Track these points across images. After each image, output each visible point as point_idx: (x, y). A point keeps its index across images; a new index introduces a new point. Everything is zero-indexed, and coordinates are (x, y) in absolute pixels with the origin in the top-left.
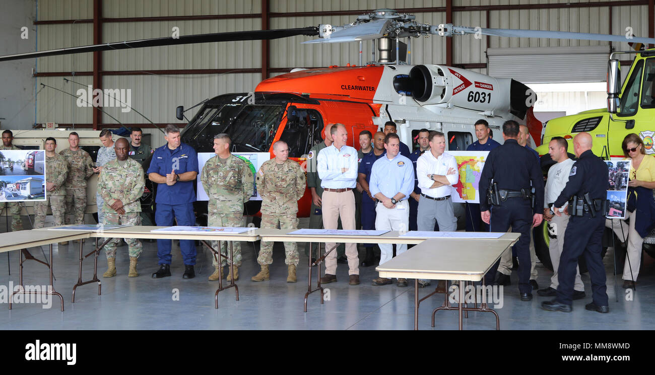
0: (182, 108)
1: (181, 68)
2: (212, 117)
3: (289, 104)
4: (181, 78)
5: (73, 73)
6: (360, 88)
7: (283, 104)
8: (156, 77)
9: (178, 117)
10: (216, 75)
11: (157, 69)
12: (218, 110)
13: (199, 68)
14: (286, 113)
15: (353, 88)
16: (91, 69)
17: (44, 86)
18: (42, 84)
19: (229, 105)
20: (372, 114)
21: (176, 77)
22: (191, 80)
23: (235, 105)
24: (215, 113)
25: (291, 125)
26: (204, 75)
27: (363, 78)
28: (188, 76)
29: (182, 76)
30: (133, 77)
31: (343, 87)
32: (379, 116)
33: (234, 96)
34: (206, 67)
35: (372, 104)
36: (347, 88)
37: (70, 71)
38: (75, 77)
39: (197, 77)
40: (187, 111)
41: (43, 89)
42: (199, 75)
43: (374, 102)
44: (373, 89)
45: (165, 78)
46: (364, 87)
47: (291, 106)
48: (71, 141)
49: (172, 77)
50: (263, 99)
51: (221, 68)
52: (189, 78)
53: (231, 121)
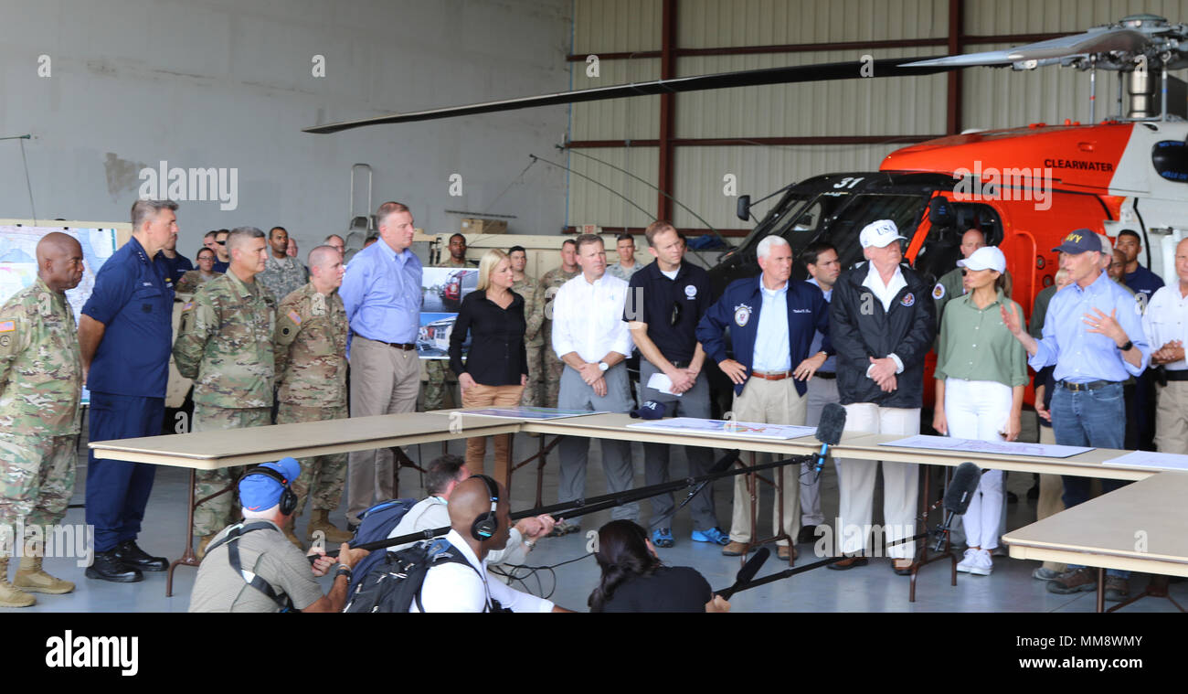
0: (747, 198)
1: (807, 133)
2: (795, 216)
3: (935, 194)
4: (806, 151)
5: (628, 143)
6: (1083, 165)
7: (924, 193)
8: (764, 150)
9: (740, 214)
10: (867, 146)
11: (766, 135)
12: (809, 203)
13: (838, 134)
14: (928, 210)
15: (1068, 165)
16: (656, 136)
17: (536, 158)
18: (531, 156)
19: (827, 194)
20: (1105, 214)
21: (798, 150)
22: (823, 154)
23: (837, 194)
24: (802, 209)
25: (945, 234)
26: (846, 146)
27: (1090, 147)
28: (817, 147)
29: (808, 147)
30: (725, 149)
31: (1048, 163)
32: (1117, 219)
33: (838, 177)
34: (850, 133)
35: (1105, 197)
36: (1056, 164)
37: (622, 138)
38: (631, 149)
39: (835, 151)
40: (755, 204)
41: (534, 165)
42: (838, 147)
43: (1111, 193)
44: (1110, 168)
45: (779, 151)
46: (1091, 163)
47: (939, 197)
48: (568, 256)
49: (792, 150)
50: (889, 184)
51: (875, 134)
52: (821, 151)
53: (826, 224)
